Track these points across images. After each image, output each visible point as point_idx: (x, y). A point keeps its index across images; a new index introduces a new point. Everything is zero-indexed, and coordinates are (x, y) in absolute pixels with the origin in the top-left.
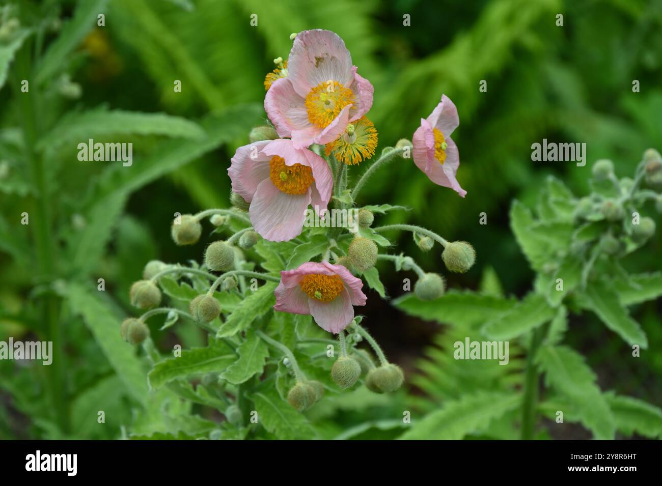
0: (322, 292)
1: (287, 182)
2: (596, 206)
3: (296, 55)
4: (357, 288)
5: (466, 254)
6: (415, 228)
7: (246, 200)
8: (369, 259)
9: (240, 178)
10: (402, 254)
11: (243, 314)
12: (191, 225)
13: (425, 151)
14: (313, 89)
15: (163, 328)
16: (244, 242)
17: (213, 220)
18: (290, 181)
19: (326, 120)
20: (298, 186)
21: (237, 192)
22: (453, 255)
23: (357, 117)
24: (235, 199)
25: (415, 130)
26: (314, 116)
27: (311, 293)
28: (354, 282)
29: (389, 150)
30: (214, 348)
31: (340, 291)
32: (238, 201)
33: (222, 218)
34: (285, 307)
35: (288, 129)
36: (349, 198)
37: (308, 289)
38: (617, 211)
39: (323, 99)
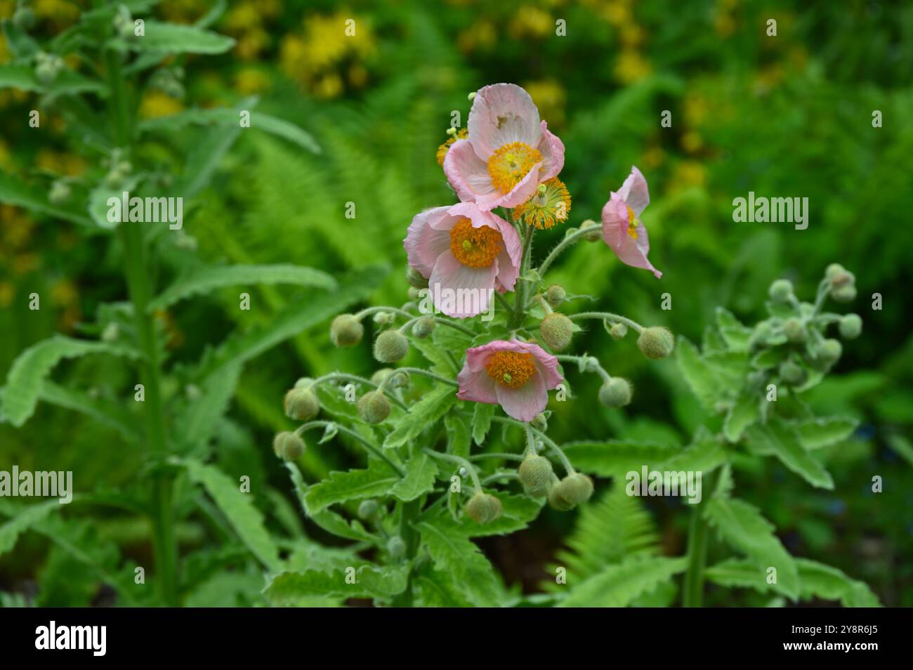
0: (511, 373)
1: (470, 252)
2: (775, 331)
3: (477, 114)
4: (552, 366)
5: (664, 338)
6: (605, 315)
7: (424, 276)
8: (564, 335)
9: (418, 249)
10: (585, 354)
11: (412, 422)
12: (352, 323)
13: (618, 225)
14: (496, 152)
15: (322, 441)
16: (418, 329)
17: (377, 319)
18: (474, 252)
19: (512, 183)
20: (483, 256)
21: (413, 267)
22: (651, 341)
23: (547, 177)
24: (411, 275)
25: (604, 204)
26: (499, 179)
27: (499, 376)
28: (549, 359)
29: (573, 231)
30: (375, 471)
31: (531, 373)
32: (414, 277)
33: (386, 316)
34: (470, 395)
35: (471, 194)
36: (536, 276)
37: (496, 371)
38: (801, 332)
39: (509, 160)
